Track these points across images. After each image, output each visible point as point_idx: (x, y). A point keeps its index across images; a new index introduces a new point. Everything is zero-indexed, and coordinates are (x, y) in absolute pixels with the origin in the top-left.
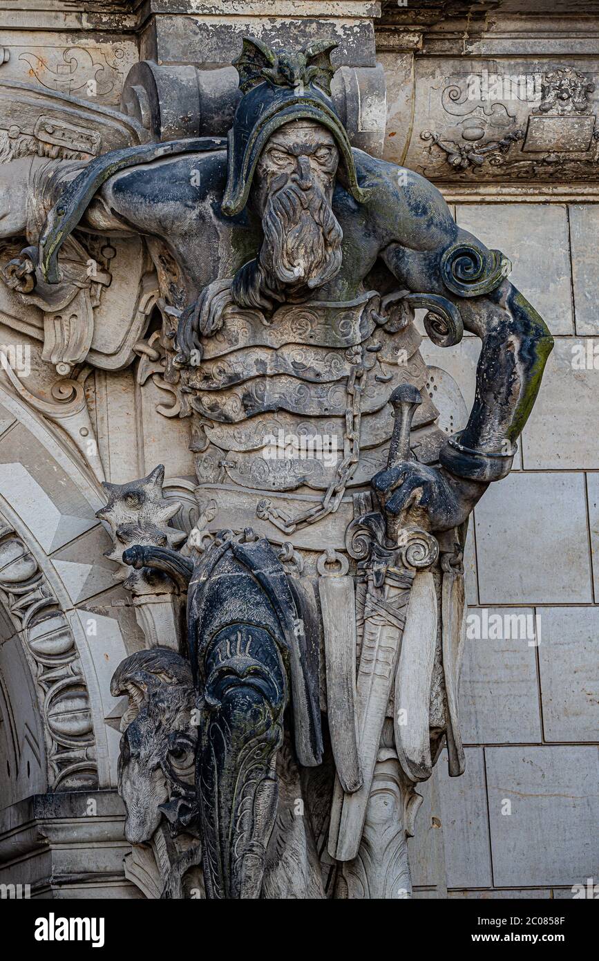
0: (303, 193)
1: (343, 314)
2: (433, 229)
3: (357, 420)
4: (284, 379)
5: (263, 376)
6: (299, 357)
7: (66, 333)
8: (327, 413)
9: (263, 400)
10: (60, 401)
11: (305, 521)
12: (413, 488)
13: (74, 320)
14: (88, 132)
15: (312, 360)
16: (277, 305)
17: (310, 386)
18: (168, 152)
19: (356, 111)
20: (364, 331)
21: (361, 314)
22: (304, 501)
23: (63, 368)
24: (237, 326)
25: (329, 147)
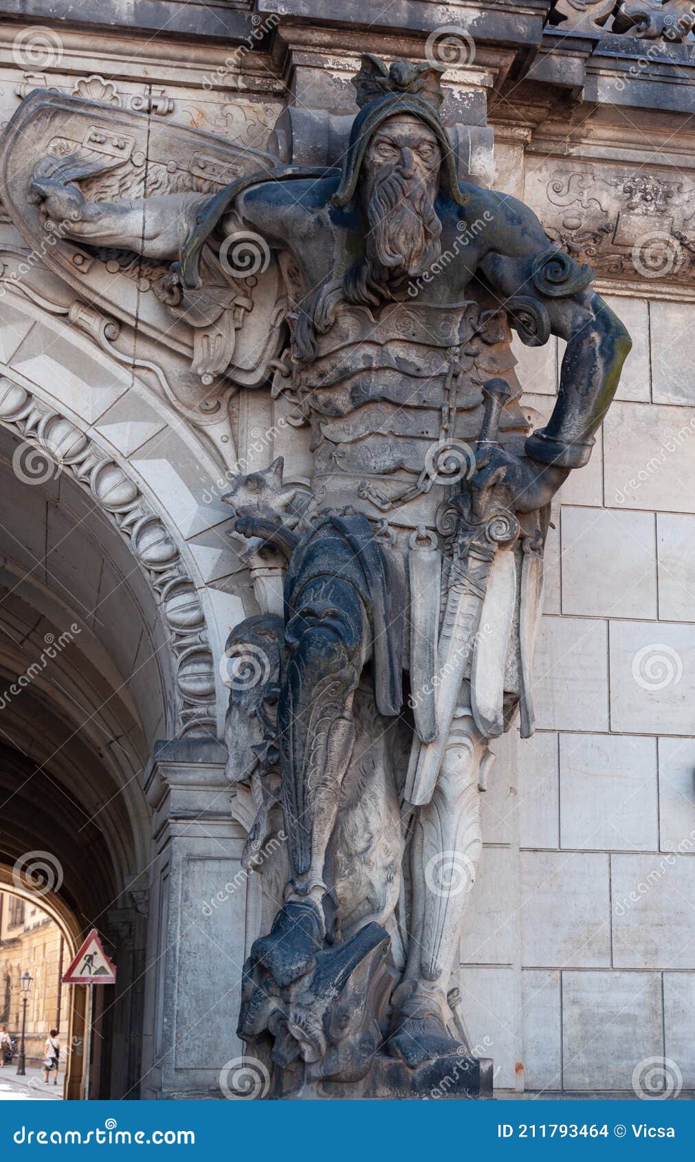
0: (405, 181)
1: (444, 315)
2: (527, 237)
3: (452, 414)
4: (388, 373)
5: (369, 369)
6: (402, 353)
7: (212, 350)
8: (425, 405)
9: (368, 392)
10: (205, 412)
11: (400, 499)
12: (498, 467)
13: (219, 338)
14: (234, 167)
15: (413, 356)
16: (385, 302)
17: (411, 379)
18: (297, 173)
19: (466, 157)
20: (463, 335)
21: (460, 320)
22: (400, 481)
23: (207, 379)
24: (348, 323)
25: (430, 143)
